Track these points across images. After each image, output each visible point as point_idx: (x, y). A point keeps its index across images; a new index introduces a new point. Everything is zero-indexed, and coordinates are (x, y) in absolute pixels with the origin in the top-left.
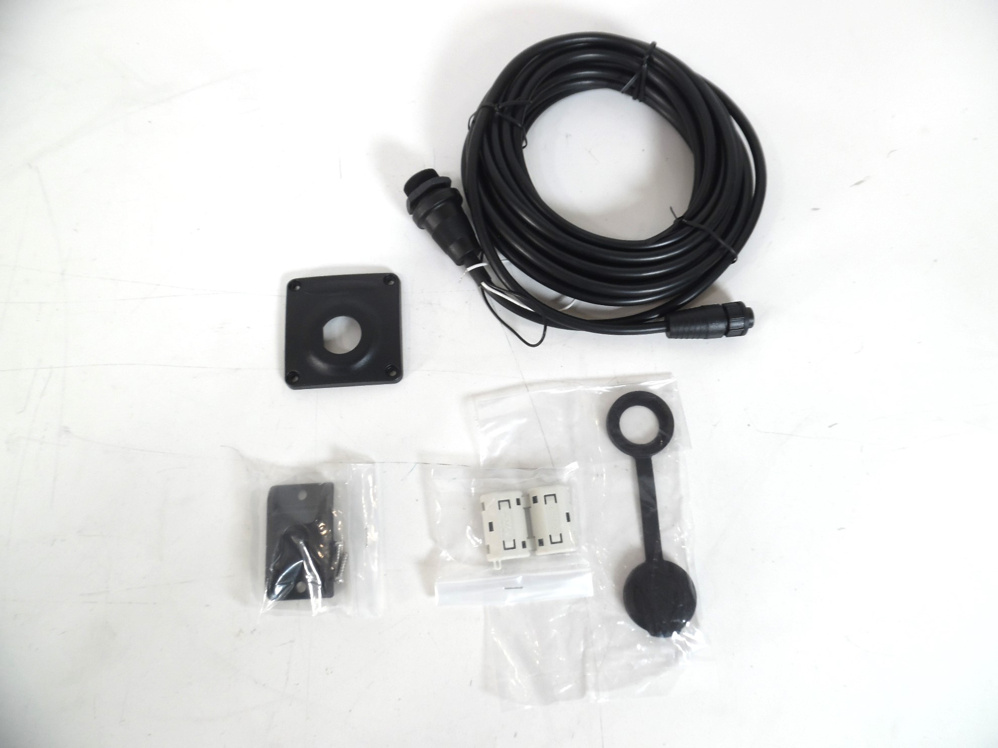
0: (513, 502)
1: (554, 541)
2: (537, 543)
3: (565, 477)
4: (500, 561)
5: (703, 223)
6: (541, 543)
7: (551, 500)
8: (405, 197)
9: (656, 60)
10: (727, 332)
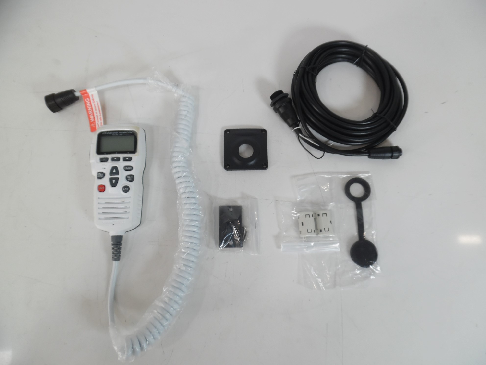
0: (311, 216)
1: (326, 230)
2: (319, 231)
3: (329, 208)
4: (305, 237)
5: (384, 115)
6: (321, 231)
7: (325, 216)
8: (270, 101)
9: (368, 52)
10: (392, 157)
